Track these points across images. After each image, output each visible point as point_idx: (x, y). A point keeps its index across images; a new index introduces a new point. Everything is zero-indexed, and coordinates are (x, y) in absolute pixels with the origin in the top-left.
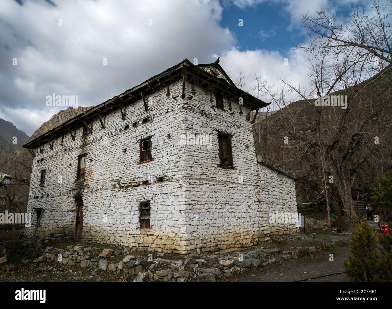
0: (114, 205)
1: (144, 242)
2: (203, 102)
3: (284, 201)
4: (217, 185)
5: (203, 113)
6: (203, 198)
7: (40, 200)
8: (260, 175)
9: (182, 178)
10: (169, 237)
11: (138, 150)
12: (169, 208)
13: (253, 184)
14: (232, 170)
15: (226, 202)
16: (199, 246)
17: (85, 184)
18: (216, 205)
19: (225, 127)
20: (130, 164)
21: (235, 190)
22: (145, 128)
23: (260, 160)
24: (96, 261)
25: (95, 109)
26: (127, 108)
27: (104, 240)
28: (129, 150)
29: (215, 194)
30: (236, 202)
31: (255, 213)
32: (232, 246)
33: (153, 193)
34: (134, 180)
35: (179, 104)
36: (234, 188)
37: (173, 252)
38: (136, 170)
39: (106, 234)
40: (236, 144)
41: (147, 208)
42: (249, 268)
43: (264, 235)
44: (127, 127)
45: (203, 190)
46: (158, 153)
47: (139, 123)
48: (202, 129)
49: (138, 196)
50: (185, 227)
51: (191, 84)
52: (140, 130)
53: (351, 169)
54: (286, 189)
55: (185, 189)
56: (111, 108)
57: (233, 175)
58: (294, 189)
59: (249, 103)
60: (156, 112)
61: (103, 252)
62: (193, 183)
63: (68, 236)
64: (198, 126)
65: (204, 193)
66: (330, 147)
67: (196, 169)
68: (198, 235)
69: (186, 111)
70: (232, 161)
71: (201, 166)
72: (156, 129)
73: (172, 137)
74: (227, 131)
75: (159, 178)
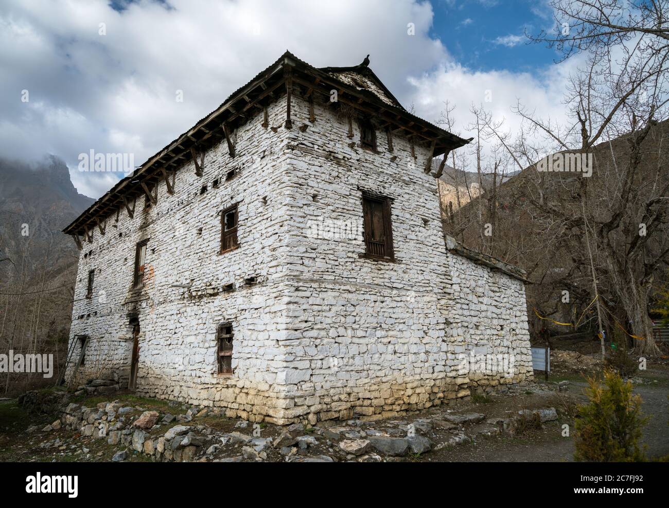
0: (181, 329)
1: (222, 399)
2: (332, 137)
3: (502, 322)
4: (358, 292)
5: (331, 156)
6: (325, 316)
7: (86, 321)
8: (452, 274)
9: (283, 278)
10: (259, 391)
11: (217, 229)
12: (262, 336)
13: (436, 290)
14: (392, 264)
15: (376, 325)
16: (313, 409)
17: (143, 293)
18: (353, 329)
19: (378, 183)
20: (207, 256)
21: (395, 301)
22: (229, 189)
23: (451, 245)
24: (129, 434)
25: (154, 160)
26: (206, 155)
27: (165, 392)
28: (205, 229)
29: (352, 308)
30: (397, 324)
31: (439, 345)
32: (387, 408)
33: (237, 307)
34: (211, 285)
35: (282, 141)
36: (394, 299)
37: (264, 419)
38: (214, 266)
39: (168, 382)
40: (400, 214)
41: (228, 336)
42: (401, 456)
43: (457, 387)
44: (204, 189)
45: (326, 302)
46: (248, 234)
47: (222, 180)
48: (327, 186)
49: (215, 314)
50: (285, 373)
51: (306, 104)
52: (222, 193)
53: (645, 265)
54: (506, 300)
55: (286, 299)
56: (180, 156)
57: (392, 273)
58: (524, 300)
59: (430, 139)
60: (247, 159)
61: (142, 417)
62: (305, 289)
63: (118, 383)
64: (319, 181)
65: (328, 308)
66: (606, 225)
67: (311, 261)
68: (311, 388)
69: (294, 152)
70: (392, 247)
71: (323, 257)
72: (245, 190)
73: (269, 202)
74: (382, 190)
75: (247, 279)
